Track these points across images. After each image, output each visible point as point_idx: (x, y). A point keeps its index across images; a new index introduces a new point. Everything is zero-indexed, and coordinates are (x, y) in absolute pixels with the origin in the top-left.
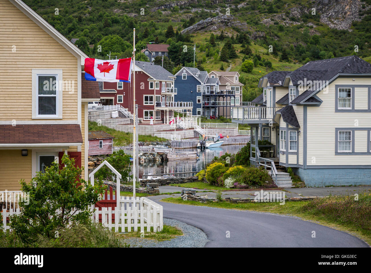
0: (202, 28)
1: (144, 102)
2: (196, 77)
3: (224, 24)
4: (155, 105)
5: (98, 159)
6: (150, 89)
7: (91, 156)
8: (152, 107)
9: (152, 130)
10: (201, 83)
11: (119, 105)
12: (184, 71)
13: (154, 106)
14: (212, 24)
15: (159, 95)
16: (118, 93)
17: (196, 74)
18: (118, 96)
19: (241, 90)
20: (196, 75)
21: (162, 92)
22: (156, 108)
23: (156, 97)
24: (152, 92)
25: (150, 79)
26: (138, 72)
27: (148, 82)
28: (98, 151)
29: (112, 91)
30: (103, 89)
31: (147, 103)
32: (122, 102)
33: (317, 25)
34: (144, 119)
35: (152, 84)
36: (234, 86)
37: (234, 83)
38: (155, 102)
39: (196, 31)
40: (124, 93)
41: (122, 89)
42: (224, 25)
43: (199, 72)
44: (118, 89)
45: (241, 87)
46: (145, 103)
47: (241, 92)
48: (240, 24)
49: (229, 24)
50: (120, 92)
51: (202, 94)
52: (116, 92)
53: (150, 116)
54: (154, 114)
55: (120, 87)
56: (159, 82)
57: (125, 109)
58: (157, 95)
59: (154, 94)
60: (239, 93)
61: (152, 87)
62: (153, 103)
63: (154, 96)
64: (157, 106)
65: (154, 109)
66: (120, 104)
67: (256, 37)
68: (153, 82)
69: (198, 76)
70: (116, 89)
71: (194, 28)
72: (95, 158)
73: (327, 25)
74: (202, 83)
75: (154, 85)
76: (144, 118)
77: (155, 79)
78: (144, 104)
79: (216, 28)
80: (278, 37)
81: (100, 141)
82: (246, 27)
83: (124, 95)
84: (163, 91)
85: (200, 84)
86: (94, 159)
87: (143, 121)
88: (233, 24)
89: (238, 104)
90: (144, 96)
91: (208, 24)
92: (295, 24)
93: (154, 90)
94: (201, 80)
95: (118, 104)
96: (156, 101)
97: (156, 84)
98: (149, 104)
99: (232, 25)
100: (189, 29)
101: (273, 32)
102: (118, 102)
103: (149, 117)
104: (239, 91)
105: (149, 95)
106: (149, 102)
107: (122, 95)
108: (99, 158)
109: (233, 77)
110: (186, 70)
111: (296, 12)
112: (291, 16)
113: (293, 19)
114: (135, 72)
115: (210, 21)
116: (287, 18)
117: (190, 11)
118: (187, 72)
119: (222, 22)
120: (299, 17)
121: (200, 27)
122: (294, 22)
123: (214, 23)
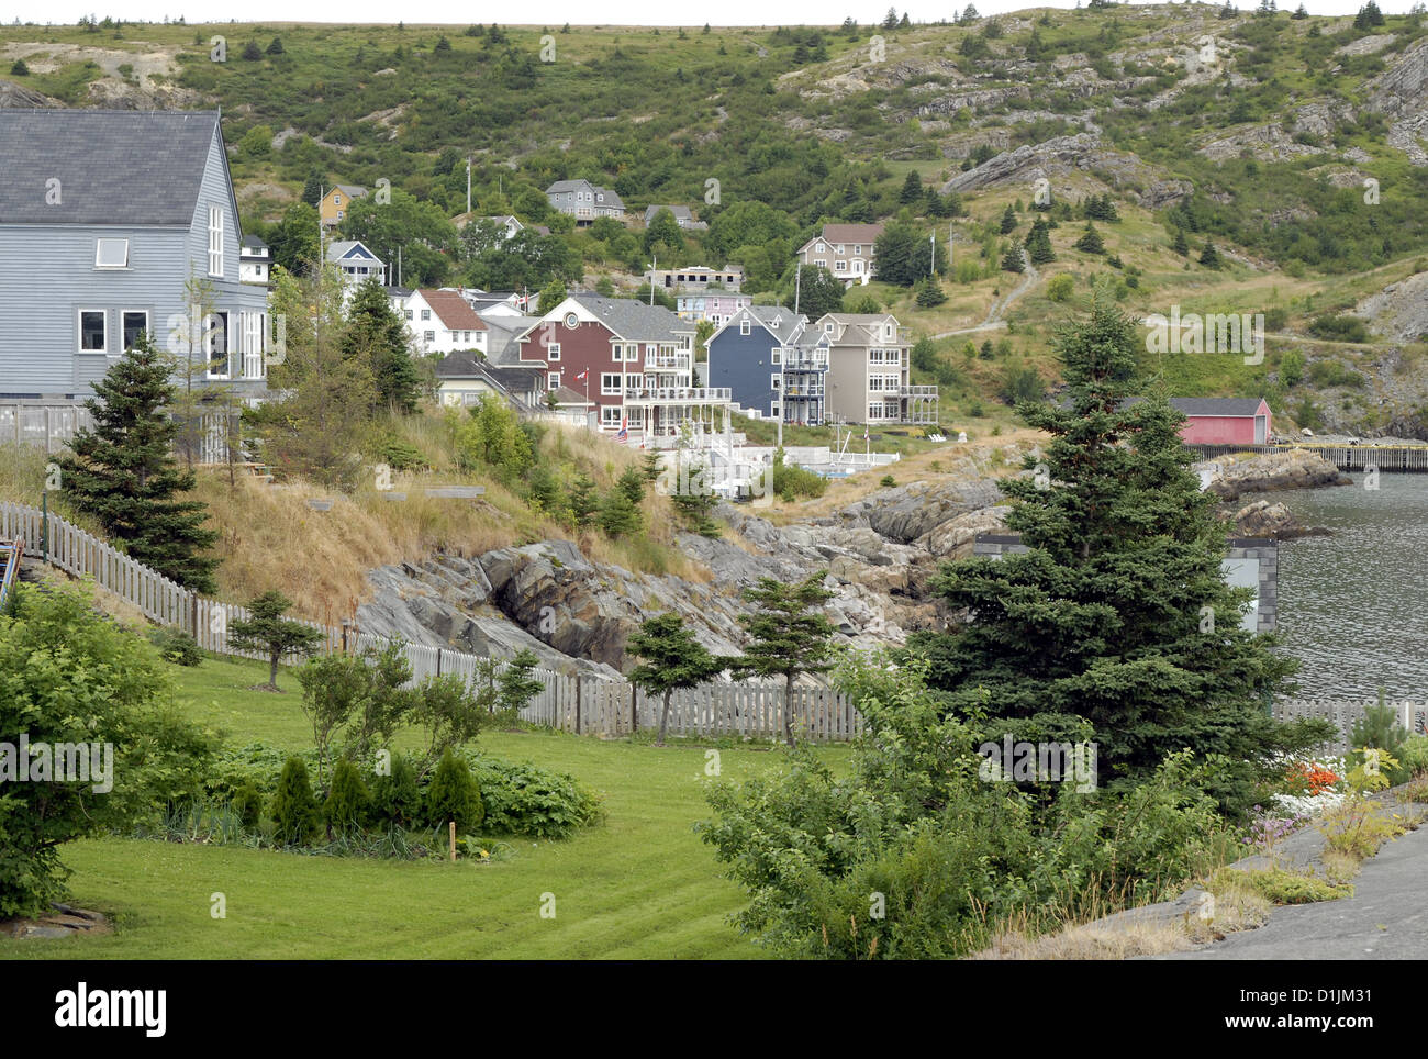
0: (1003, 175)
1: (603, 388)
2: (772, 329)
3: (1068, 162)
4: (625, 394)
6: (614, 360)
8: (618, 400)
12: (746, 316)
13: (622, 396)
14: (1031, 163)
15: (637, 375)
16: (550, 369)
17: (769, 322)
18: (550, 374)
19: (903, 357)
20: (772, 326)
21: (647, 365)
22: (627, 403)
23: (629, 377)
24: (618, 367)
25: (613, 338)
26: (591, 323)
27: (611, 344)
29: (538, 363)
30: (520, 360)
31: (610, 391)
32: (558, 389)
33: (1376, 153)
35: (618, 349)
37: (882, 340)
38: (626, 389)
40: (562, 368)
41: (559, 359)
42: (1068, 165)
43: (779, 319)
44: (550, 359)
45: (903, 350)
46: (605, 391)
47: (905, 361)
48: (1116, 162)
49: (1081, 162)
50: (554, 367)
51: (784, 368)
52: (546, 366)
53: (614, 419)
54: (623, 415)
55: (554, 355)
56: (637, 346)
58: (631, 375)
59: (623, 371)
60: (900, 364)
61: (618, 356)
62: (622, 391)
63: (624, 376)
64: (628, 397)
65: (621, 403)
67: (1162, 197)
68: (621, 345)
69: (775, 327)
70: (547, 360)
71: (983, 174)
74: (782, 344)
75: (624, 352)
76: (602, 423)
77: (624, 340)
78: (603, 393)
82: (1133, 169)
83: (562, 372)
84: (651, 365)
85: (778, 345)
88: (1095, 160)
89: (894, 391)
90: (603, 375)
91: (1019, 163)
92: (1306, 153)
93: (623, 362)
94: (780, 337)
96: (627, 386)
97: (629, 348)
98: (612, 394)
99: (1092, 164)
102: (550, 389)
103: (612, 421)
104: (899, 361)
105: (612, 375)
106: (612, 388)
107: (559, 374)
110: (749, 314)
111: (1314, 118)
112: (1298, 128)
113: (1302, 139)
114: (585, 323)
115: (1026, 154)
116: (1287, 135)
117: (1003, 118)
118: (750, 317)
119: (1063, 157)
120: (1325, 131)
121: (997, 172)
122: (1305, 147)
123: (1038, 161)
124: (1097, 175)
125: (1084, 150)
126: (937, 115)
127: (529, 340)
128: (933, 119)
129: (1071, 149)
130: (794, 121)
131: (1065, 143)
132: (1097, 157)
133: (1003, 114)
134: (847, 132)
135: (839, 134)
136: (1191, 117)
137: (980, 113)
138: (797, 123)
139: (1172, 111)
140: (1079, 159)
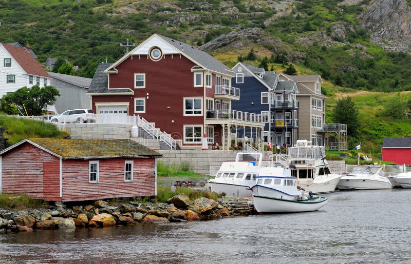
0: (224, 45)
1: (185, 110)
2: (260, 78)
3: (252, 40)
4: (206, 115)
5: (123, 207)
6: (195, 86)
7: (105, 200)
8: (200, 120)
9: (205, 159)
10: (268, 89)
11: (139, 117)
12: (240, 69)
13: (203, 117)
14: (236, 40)
15: (211, 99)
16: (135, 96)
17: (259, 74)
18: (136, 99)
19: (323, 105)
20: (260, 76)
21: (216, 92)
22: (207, 122)
23: (207, 100)
24: (199, 92)
25: (195, 68)
26: (175, 55)
27: (193, 73)
28: (122, 187)
29: (125, 91)
30: (109, 88)
31: (191, 112)
32: (144, 112)
33: (367, 46)
34: (185, 142)
35: (198, 77)
36: (315, 98)
37: (315, 92)
38: (206, 111)
39: (215, 48)
40: (148, 94)
41: (144, 87)
42: (252, 42)
43: (263, 72)
44: (136, 87)
45: (323, 101)
46: (187, 112)
47: (323, 108)
48: (272, 41)
49: (258, 41)
50: (139, 93)
51: (270, 107)
52: (133, 93)
53: (195, 136)
54: (204, 131)
55: (140, 84)
56: (211, 75)
57: (150, 124)
59: (202, 95)
60: (322, 110)
62: (202, 112)
63: (204, 100)
64: (208, 117)
65: (202, 123)
66: (140, 115)
67: (294, 58)
68: (202, 73)
69: (262, 78)
70: (132, 88)
71: (213, 45)
72: (115, 206)
73: (381, 46)
74: (270, 89)
75: (203, 79)
76: (185, 140)
77: (205, 69)
78: (185, 115)
79: (242, 45)
80: (321, 58)
81: (126, 162)
82: (280, 44)
83: (148, 98)
85: (266, 90)
86: (113, 208)
87: (184, 145)
88: (263, 40)
89: (320, 128)
90: (185, 99)
91: (230, 40)
92: (339, 45)
93: (203, 88)
94: (268, 84)
95: (136, 114)
96: (207, 109)
97: (207, 76)
98: (193, 115)
99: (262, 42)
100: (206, 47)
101: (314, 53)
102: (136, 112)
103: (194, 138)
104: (322, 108)
105: (193, 99)
106: (193, 110)
107: (144, 99)
108: (124, 205)
109: (314, 83)
110: (243, 68)
111: (339, 29)
112: (333, 34)
113: (336, 39)
114: (168, 56)
115: (233, 35)
116: (329, 37)
117: (202, 27)
118: (243, 71)
119: (249, 38)
120: (344, 36)
121: (220, 44)
122: (338, 42)
123: (239, 39)
124: (266, 47)
125: (258, 35)
126: (173, 25)
127: (116, 71)
128: (171, 26)
129: (253, 34)
130: (106, 25)
131: (250, 31)
132: (264, 38)
133: (202, 25)
134: (132, 31)
135: (129, 31)
136: (285, 29)
137: (191, 24)
138: (108, 27)
139: (276, 26)
140: (257, 39)
